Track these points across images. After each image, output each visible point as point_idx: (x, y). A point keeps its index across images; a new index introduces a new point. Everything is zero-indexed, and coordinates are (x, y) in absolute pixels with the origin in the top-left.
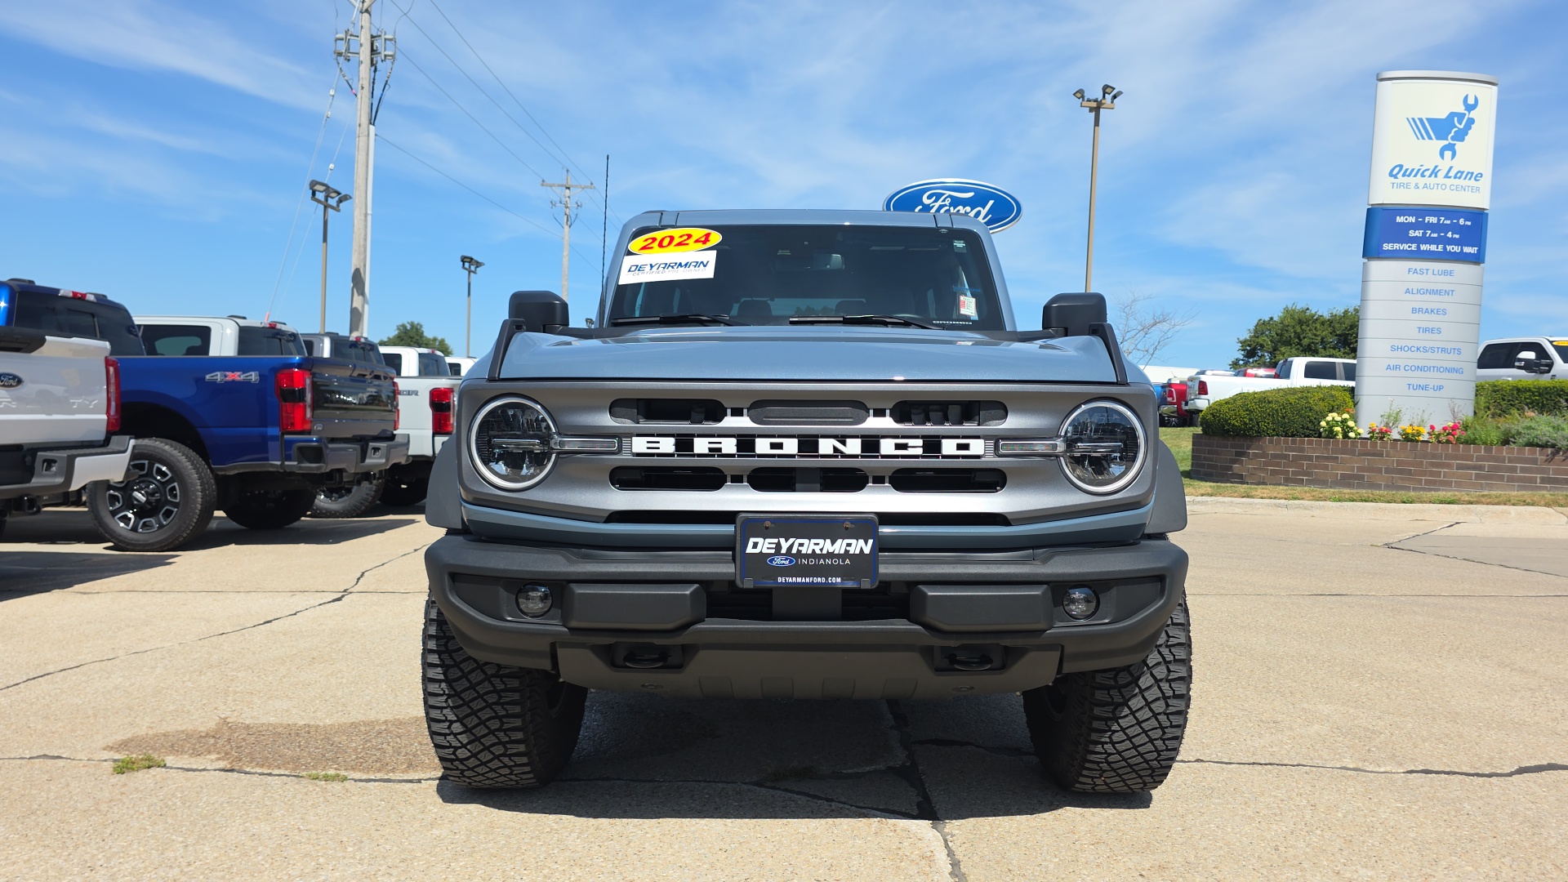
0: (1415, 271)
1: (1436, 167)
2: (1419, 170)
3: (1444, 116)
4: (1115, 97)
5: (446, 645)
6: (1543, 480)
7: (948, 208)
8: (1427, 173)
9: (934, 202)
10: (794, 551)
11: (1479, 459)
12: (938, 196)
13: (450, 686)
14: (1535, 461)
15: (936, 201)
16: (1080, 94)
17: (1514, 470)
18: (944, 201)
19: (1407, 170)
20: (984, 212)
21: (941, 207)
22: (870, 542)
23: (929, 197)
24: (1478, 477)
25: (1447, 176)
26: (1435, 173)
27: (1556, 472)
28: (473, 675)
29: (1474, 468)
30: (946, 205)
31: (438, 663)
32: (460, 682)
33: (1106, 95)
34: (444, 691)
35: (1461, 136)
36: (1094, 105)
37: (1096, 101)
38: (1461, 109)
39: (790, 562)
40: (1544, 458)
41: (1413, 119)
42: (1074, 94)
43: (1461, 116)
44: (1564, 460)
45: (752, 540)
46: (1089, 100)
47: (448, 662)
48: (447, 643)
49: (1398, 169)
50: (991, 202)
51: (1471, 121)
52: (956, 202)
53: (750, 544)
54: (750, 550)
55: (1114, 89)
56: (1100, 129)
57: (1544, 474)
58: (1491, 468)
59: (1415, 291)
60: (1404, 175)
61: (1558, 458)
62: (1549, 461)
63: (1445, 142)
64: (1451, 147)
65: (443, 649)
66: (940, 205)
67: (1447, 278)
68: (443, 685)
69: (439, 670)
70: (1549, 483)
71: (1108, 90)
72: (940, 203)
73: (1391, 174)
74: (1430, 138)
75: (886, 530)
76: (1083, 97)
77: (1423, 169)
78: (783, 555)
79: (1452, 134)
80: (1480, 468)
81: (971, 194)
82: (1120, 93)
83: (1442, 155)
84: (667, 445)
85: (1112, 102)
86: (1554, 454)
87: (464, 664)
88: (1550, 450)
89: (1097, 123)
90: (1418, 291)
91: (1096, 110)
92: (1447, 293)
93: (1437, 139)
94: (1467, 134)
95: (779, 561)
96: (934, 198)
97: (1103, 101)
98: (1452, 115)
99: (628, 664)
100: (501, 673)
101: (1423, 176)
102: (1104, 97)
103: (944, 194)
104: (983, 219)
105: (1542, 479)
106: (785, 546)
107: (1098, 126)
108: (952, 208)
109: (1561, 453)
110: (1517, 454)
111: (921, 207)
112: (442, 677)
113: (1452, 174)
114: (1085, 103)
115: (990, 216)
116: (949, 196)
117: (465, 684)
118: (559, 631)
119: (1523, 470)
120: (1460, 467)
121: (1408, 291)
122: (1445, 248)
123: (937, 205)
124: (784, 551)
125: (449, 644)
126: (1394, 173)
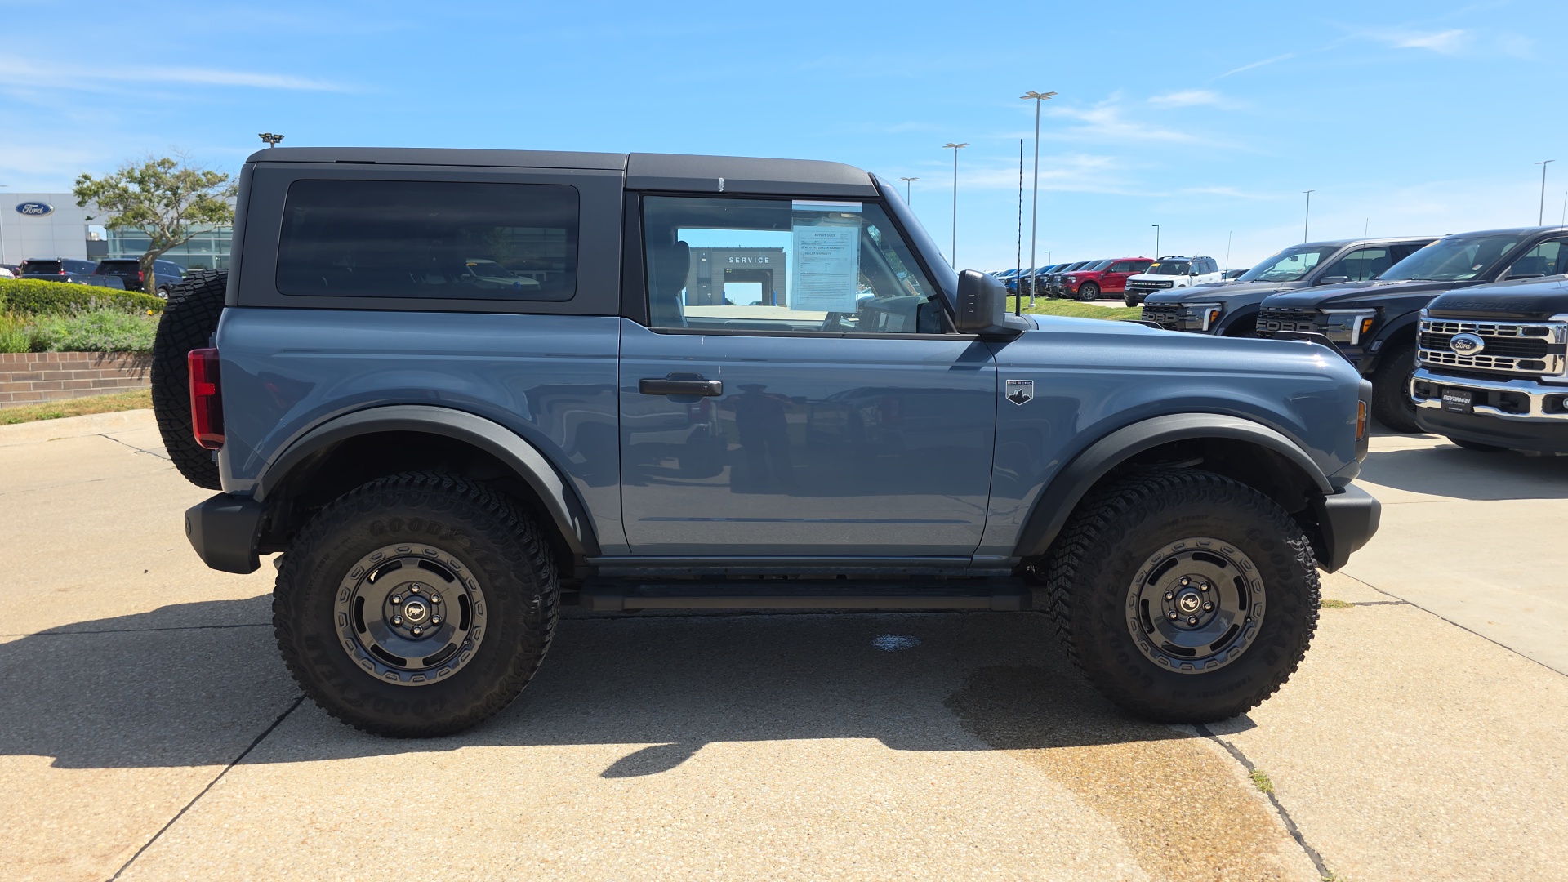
6: (96, 384)
11: (35, 367)
14: (85, 366)
17: (68, 376)
24: (36, 386)
27: (106, 374)
29: (31, 377)
40: (94, 361)
44: (110, 363)
57: (95, 377)
58: (49, 377)
61: (106, 360)
62: (98, 364)
70: (100, 386)
80: (37, 377)
86: (101, 357)
88: (97, 354)
105: (94, 382)
109: (107, 356)
110: (70, 359)
119: (77, 375)
120: (17, 378)
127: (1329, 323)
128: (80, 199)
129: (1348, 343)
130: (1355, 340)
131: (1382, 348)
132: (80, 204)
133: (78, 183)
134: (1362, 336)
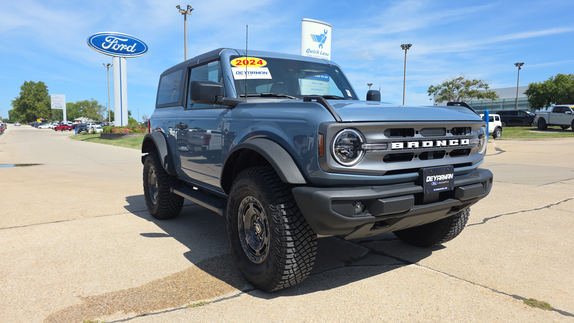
0: (314, 83)
1: (318, 50)
2: (314, 51)
3: (319, 35)
4: (191, 10)
5: (294, 232)
7: (117, 44)
8: (316, 52)
9: (111, 41)
10: (437, 180)
12: (112, 39)
13: (296, 249)
15: (112, 41)
16: (178, 7)
18: (115, 41)
19: (311, 51)
20: (133, 48)
21: (114, 44)
22: (453, 174)
23: (108, 39)
25: (321, 54)
26: (318, 52)
28: (304, 242)
30: (116, 43)
31: (292, 240)
32: (300, 246)
33: (188, 9)
34: (294, 251)
35: (324, 42)
36: (184, 12)
37: (184, 10)
38: (323, 33)
39: (437, 184)
41: (312, 35)
42: (176, 7)
43: (324, 35)
45: (428, 177)
46: (181, 10)
47: (295, 239)
48: (294, 231)
49: (308, 50)
50: (135, 44)
51: (326, 37)
52: (120, 43)
53: (427, 179)
54: (427, 181)
55: (191, 7)
56: (187, 22)
59: (314, 90)
60: (310, 52)
63: (320, 43)
64: (321, 45)
65: (293, 234)
66: (114, 43)
67: (320, 86)
68: (294, 249)
69: (292, 243)
71: (189, 7)
72: (113, 42)
73: (307, 52)
74: (316, 41)
75: (456, 170)
76: (179, 8)
77: (315, 51)
78: (435, 181)
79: (322, 41)
81: (127, 40)
82: (193, 9)
83: (319, 47)
84: (401, 145)
85: (190, 12)
87: (301, 239)
89: (185, 19)
90: (315, 89)
91: (185, 14)
92: (321, 90)
93: (318, 42)
94: (325, 41)
95: (434, 184)
96: (111, 40)
97: (188, 11)
98: (321, 35)
99: (376, 227)
100: (313, 240)
101: (315, 53)
102: (188, 10)
103: (115, 39)
104: (133, 50)
106: (435, 178)
107: (186, 20)
108: (119, 45)
111: (105, 43)
112: (293, 246)
113: (322, 53)
114: (180, 11)
115: (135, 50)
116: (117, 40)
117: (301, 246)
118: (371, 218)
121: (312, 89)
122: (320, 76)
123: (112, 43)
124: (435, 180)
125: (295, 232)
126: (308, 51)
128: (429, 94)
132: (429, 95)
133: (429, 88)
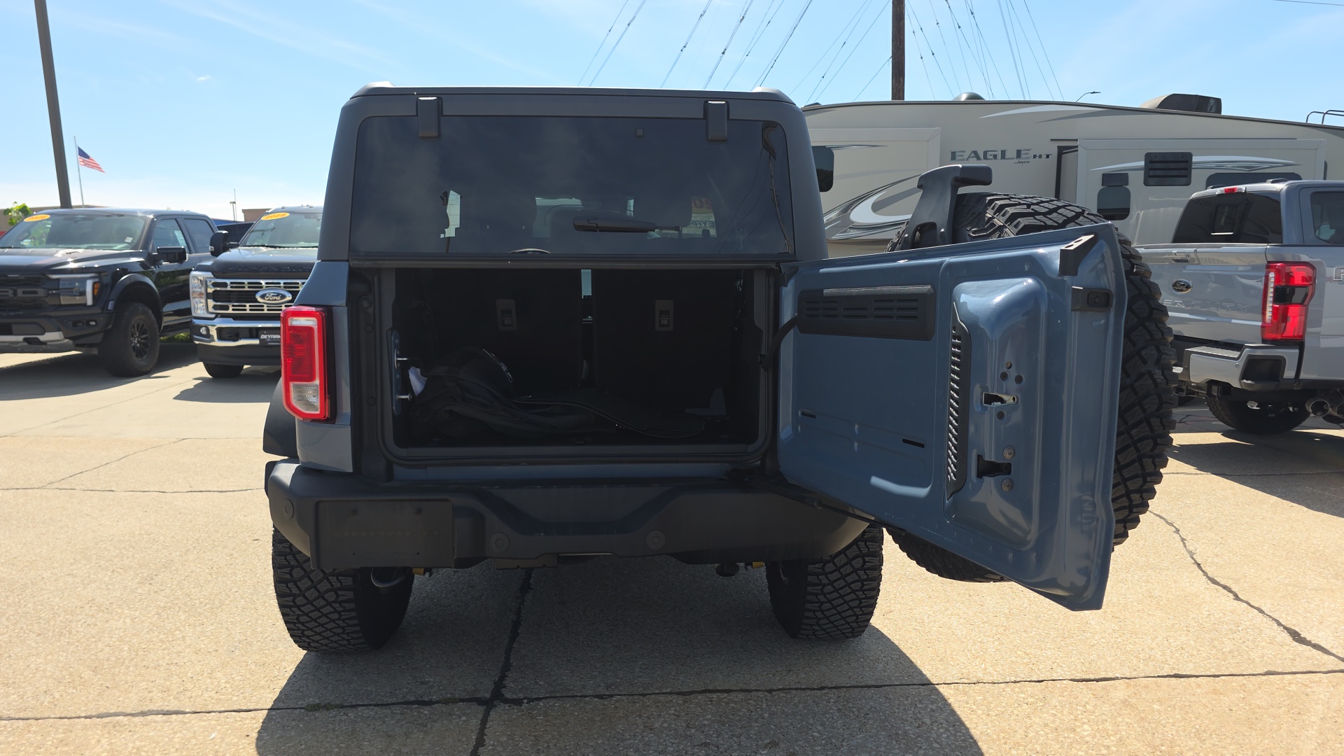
127: (61, 287)
129: (85, 305)
130: (90, 302)
131: (115, 306)
134: (94, 297)
